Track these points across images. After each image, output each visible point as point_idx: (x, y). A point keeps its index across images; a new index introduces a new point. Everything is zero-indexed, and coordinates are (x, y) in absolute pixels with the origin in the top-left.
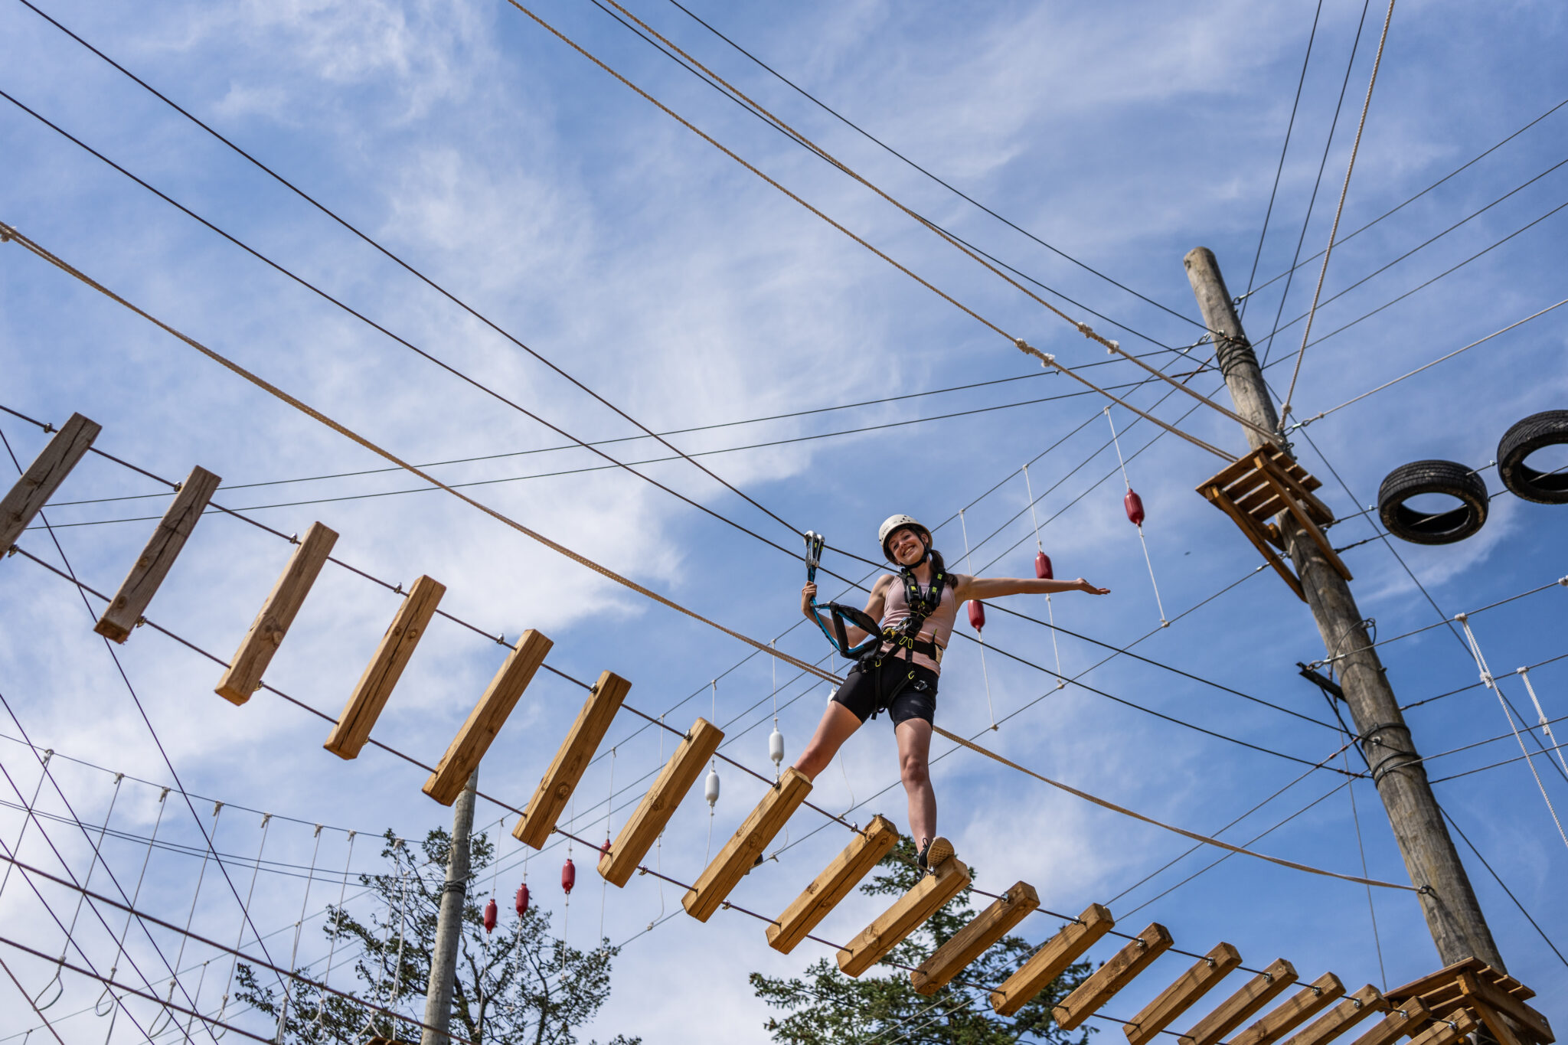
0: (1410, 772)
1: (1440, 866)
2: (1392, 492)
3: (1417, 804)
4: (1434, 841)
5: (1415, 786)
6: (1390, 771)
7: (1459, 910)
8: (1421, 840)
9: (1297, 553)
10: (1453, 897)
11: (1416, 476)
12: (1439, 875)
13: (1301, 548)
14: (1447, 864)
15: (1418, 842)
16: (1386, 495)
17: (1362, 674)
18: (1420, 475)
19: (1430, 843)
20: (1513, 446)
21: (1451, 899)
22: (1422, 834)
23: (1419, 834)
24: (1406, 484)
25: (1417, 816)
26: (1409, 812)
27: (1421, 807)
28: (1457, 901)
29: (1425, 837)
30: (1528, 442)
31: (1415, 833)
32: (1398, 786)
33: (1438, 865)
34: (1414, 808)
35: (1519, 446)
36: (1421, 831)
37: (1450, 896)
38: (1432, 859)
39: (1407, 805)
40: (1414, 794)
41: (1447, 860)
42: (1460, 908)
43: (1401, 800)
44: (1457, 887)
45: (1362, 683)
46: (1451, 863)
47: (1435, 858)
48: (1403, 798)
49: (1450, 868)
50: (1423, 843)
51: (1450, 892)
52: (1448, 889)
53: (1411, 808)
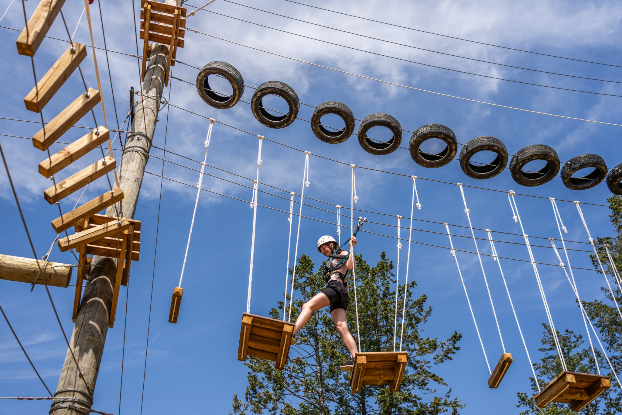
0: (143, 158)
1: (131, 195)
2: (215, 66)
3: (138, 169)
4: (135, 186)
5: (142, 164)
6: (136, 151)
7: (126, 215)
8: (130, 182)
9: (154, 60)
10: (128, 209)
11: (228, 69)
12: (128, 198)
13: (158, 60)
14: (134, 197)
15: (128, 181)
16: (211, 66)
17: (150, 114)
18: (230, 69)
19: (133, 185)
20: (270, 86)
21: (127, 209)
22: (132, 180)
23: (131, 179)
24: (222, 68)
25: (135, 173)
26: (133, 169)
27: (139, 171)
28: (128, 211)
29: (133, 182)
30: (277, 89)
31: (130, 178)
32: (135, 158)
33: (130, 194)
34: (136, 170)
35: (273, 87)
36: (133, 179)
37: (127, 208)
38: (130, 191)
39: (134, 167)
40: (139, 165)
41: (135, 196)
42: (128, 214)
43: (133, 163)
44: (132, 206)
45: (148, 116)
46: (135, 198)
47: (131, 191)
48: (134, 163)
49: (134, 199)
50: (130, 183)
51: (128, 206)
52: (128, 205)
53: (135, 169)
